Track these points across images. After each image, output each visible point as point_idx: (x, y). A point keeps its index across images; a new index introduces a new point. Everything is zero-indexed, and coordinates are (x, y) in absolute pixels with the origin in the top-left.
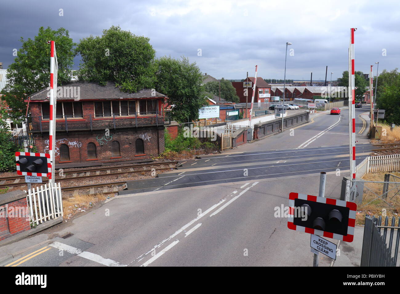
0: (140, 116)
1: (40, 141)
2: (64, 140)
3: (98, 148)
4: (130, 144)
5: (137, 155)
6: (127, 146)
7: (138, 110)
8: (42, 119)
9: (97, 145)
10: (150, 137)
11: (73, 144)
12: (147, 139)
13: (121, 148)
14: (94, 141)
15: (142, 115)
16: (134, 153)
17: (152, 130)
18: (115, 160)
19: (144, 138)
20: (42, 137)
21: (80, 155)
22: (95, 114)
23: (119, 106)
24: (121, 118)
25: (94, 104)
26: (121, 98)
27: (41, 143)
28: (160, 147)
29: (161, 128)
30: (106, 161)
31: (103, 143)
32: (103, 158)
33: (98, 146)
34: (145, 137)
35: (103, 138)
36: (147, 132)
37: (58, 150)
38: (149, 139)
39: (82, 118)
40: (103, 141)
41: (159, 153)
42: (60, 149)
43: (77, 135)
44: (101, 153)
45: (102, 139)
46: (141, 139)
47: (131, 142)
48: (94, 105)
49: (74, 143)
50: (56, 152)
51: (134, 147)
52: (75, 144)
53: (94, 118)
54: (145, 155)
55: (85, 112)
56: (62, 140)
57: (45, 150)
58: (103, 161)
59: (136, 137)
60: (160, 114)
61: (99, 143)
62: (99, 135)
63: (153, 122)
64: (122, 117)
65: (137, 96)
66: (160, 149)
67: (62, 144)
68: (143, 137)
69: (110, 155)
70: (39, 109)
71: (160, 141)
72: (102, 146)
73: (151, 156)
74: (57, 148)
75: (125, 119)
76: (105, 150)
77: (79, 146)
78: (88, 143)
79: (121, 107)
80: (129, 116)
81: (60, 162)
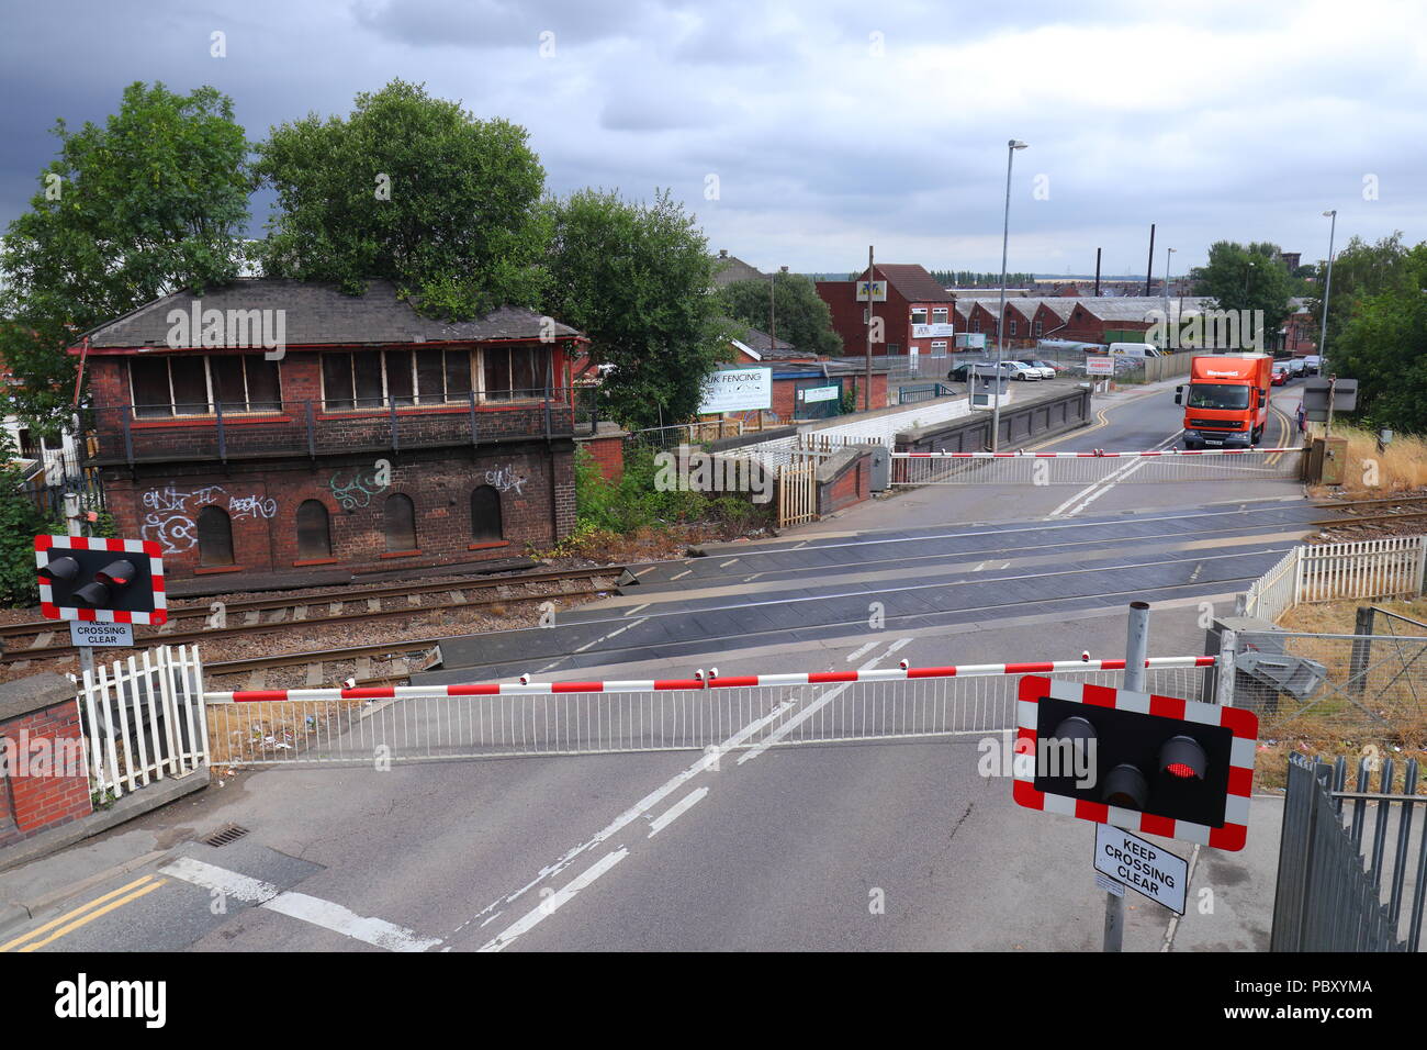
0: (488, 403)
1: (126, 496)
2: (214, 493)
3: (338, 521)
4: (452, 504)
5: (476, 544)
6: (440, 512)
7: (480, 383)
8: (134, 415)
9: (331, 510)
10: (524, 481)
11: (245, 505)
12: (513, 489)
13: (419, 520)
14: (322, 495)
15: (495, 403)
16: (466, 537)
17: (529, 454)
18: (397, 562)
19: (502, 485)
20: (135, 481)
21: (273, 543)
22: (323, 399)
23: (411, 368)
24: (421, 411)
25: (321, 360)
26: (419, 340)
27: (130, 504)
28: (560, 515)
29: (561, 447)
30: (364, 565)
31: (353, 503)
32: (354, 555)
33: (338, 514)
34: (506, 479)
35: (355, 485)
36: (512, 461)
37: (192, 528)
38: (521, 487)
39: (278, 413)
40: (355, 493)
41: (555, 538)
42: (199, 523)
43: (260, 475)
44: (345, 538)
45: (351, 486)
46: (492, 488)
47: (454, 499)
48: (321, 365)
49: (248, 503)
50: (184, 533)
51: (465, 517)
52: (253, 505)
53: (322, 414)
54: (506, 543)
55: (288, 392)
56: (206, 493)
57: (144, 527)
58: (356, 566)
59: (472, 481)
60: (559, 398)
61: (340, 502)
62: (339, 473)
63: (535, 423)
64: (423, 407)
65: (478, 332)
66: (560, 523)
67: (206, 507)
68: (497, 478)
69: (378, 546)
70: (122, 381)
71: (559, 493)
72: (351, 512)
73: (528, 549)
74: (188, 521)
75: (434, 415)
76: (362, 529)
77: (268, 514)
78: (298, 501)
79: (418, 374)
80: (448, 404)
81: (197, 572)
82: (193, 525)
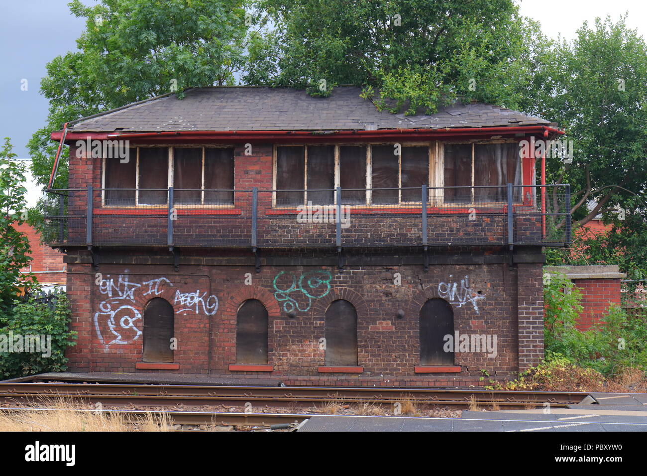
0: (446, 206)
1: (85, 281)
2: (163, 284)
3: (277, 326)
4: (399, 317)
5: (423, 367)
6: (385, 325)
8: (103, 203)
9: (273, 311)
10: (482, 297)
11: (189, 299)
12: (469, 305)
13: (361, 333)
14: (263, 295)
15: (454, 205)
16: (412, 358)
17: (489, 264)
18: (335, 378)
19: (456, 299)
20: (93, 264)
21: (211, 343)
22: (275, 188)
23: (365, 165)
24: (371, 210)
25: (275, 153)
26: (371, 128)
27: (86, 288)
28: (523, 341)
29: (527, 258)
30: (300, 378)
31: (293, 307)
32: (291, 365)
33: (276, 318)
34: (461, 293)
35: (298, 286)
36: (469, 272)
37: (138, 320)
38: (478, 304)
39: (229, 206)
40: (297, 296)
41: (516, 369)
42: (147, 315)
43: (206, 269)
44: (283, 345)
45: (293, 288)
46: (445, 302)
47: (401, 312)
48: (275, 159)
49: (192, 298)
50: (131, 324)
51: (412, 333)
52: (196, 300)
53: (271, 208)
54: (458, 369)
55: (242, 183)
56: (155, 284)
57: (97, 314)
58: (291, 377)
59: (422, 293)
60: (528, 203)
61: (281, 304)
62: (282, 272)
63: (497, 228)
64: (375, 206)
65: (436, 123)
66: (523, 351)
67: (154, 299)
68: (451, 293)
69: (317, 358)
70: (94, 168)
71: (523, 313)
72: (291, 316)
73: (482, 378)
74: (136, 312)
75: (385, 215)
76: (301, 337)
77: (210, 311)
78: (240, 299)
79: (373, 171)
80: (401, 205)
81: (139, 365)
82: (140, 316)
